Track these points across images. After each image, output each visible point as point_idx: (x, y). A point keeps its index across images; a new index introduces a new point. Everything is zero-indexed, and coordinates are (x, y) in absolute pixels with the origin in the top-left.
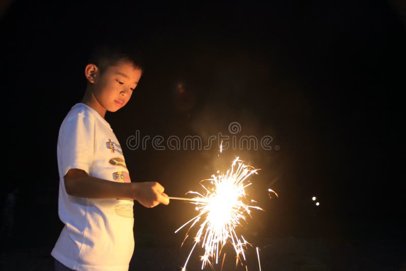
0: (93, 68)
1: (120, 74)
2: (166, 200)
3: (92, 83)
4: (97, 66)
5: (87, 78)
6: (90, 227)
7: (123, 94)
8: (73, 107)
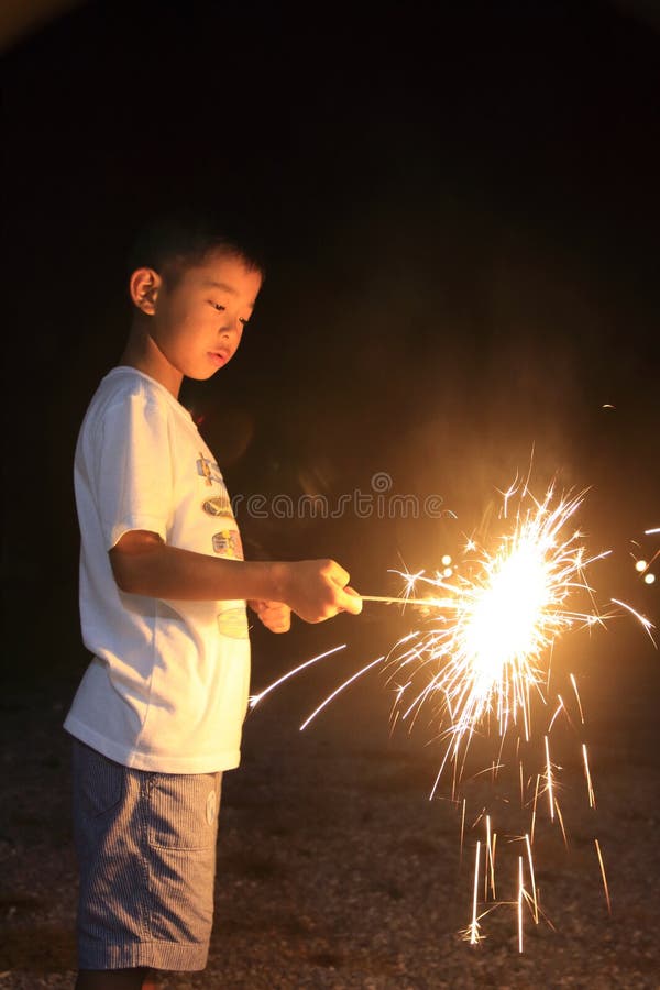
0: (148, 277)
1: (216, 285)
2: (355, 603)
3: (150, 316)
4: (158, 273)
5: (137, 303)
6: (163, 666)
7: (225, 334)
8: (105, 379)
